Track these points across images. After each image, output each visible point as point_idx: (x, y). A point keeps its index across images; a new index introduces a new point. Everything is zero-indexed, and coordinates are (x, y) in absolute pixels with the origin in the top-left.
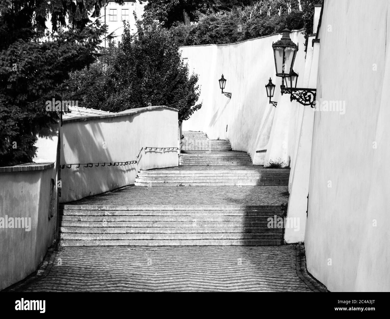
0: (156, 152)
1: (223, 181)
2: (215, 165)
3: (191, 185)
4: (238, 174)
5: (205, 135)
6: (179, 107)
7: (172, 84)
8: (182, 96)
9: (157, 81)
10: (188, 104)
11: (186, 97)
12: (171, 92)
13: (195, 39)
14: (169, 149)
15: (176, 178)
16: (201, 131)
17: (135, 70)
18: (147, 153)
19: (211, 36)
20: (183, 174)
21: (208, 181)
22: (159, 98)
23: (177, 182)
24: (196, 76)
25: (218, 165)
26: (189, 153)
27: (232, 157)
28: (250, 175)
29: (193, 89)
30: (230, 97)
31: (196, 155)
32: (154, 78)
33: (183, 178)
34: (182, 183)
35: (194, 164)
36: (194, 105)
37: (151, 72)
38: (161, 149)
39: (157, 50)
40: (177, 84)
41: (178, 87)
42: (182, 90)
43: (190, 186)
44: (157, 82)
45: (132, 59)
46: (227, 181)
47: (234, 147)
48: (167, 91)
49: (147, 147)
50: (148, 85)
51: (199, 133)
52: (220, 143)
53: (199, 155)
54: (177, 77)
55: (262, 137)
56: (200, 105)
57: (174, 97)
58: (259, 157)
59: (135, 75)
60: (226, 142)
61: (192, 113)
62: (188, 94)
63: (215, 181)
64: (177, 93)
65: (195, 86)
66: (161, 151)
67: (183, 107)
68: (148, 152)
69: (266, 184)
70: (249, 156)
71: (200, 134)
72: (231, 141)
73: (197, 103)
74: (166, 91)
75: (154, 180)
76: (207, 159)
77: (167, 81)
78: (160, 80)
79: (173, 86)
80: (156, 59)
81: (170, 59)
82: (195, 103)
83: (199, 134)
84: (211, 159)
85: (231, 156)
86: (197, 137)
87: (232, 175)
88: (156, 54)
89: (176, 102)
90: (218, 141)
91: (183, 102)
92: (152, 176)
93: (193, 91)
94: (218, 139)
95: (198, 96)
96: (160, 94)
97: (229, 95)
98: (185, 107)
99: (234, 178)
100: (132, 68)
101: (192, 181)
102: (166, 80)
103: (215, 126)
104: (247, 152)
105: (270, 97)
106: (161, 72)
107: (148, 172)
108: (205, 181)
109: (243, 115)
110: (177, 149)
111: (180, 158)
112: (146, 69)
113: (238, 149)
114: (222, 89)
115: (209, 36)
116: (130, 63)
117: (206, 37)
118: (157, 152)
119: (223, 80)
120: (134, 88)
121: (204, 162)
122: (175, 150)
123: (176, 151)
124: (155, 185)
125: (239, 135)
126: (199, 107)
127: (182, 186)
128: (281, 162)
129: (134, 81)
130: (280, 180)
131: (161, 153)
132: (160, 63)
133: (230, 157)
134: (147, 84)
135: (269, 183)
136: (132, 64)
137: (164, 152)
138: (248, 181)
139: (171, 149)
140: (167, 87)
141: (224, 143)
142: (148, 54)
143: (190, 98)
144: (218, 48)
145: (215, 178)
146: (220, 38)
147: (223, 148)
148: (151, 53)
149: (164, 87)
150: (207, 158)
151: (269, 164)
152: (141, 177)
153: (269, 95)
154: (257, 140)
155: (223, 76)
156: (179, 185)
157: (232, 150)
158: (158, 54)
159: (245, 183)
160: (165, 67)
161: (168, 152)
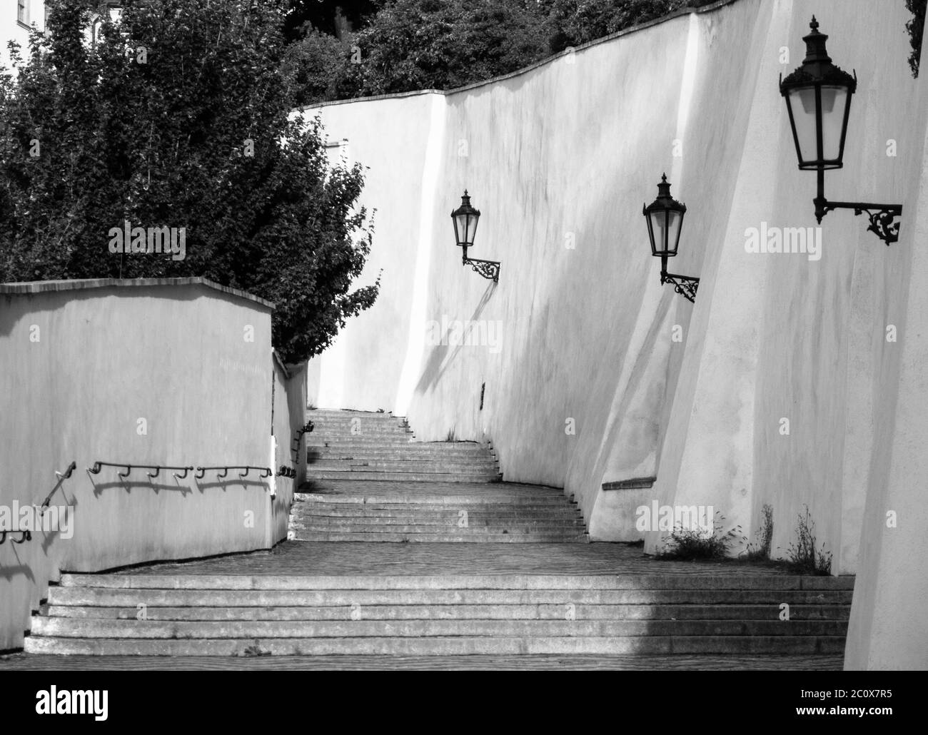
0: (157, 488)
1: (464, 631)
2: (435, 539)
3: (305, 651)
4: (537, 595)
5: (401, 424)
6: (282, 296)
7: (253, 203)
8: (296, 253)
9: (192, 187)
10: (318, 287)
11: (310, 255)
12: (250, 235)
13: (367, 77)
14: (222, 472)
15: (230, 616)
16: (386, 411)
17: (100, 144)
18: (105, 492)
19: (424, 65)
20: (272, 592)
21: (388, 629)
22: (200, 259)
23: (235, 634)
24: (356, 172)
25: (447, 540)
26: (332, 492)
27: (504, 509)
28: (597, 600)
29: (341, 223)
30: (496, 279)
31: (357, 500)
32: (179, 177)
33: (265, 615)
34: (257, 639)
35: (345, 534)
36: (346, 289)
37: (165, 152)
38: (182, 473)
39: (190, 63)
40: (276, 200)
41: (280, 215)
42: (296, 229)
43: (299, 654)
44: (188, 193)
45: (89, 100)
46: (480, 631)
47: (509, 468)
48: (231, 230)
49: (100, 464)
50: (153, 204)
51: (381, 416)
52: (455, 454)
53: (371, 500)
54: (275, 174)
55: (626, 426)
56: (371, 289)
57: (263, 255)
58: (614, 507)
59: (99, 166)
60: (477, 447)
61: (337, 323)
62: (318, 245)
63: (420, 632)
64: (275, 241)
65: (351, 213)
66: (182, 482)
67: (296, 296)
68: (108, 486)
69: (677, 649)
70: (573, 503)
71: (383, 419)
72: (497, 445)
73: (357, 284)
74: (227, 230)
75: (124, 626)
76: (403, 516)
77: (231, 191)
78: (200, 186)
79: (258, 212)
80: (187, 99)
81: (246, 102)
82: (349, 282)
83: (378, 419)
84: (419, 516)
85: (501, 505)
86: (373, 433)
87: (508, 601)
88: (186, 77)
89: (270, 276)
90: (450, 446)
91: (296, 278)
92: (116, 601)
93: (342, 233)
94: (450, 440)
95: (361, 252)
96: (203, 243)
97: (490, 270)
98: (309, 296)
99: (517, 613)
100: (86, 138)
101: (309, 631)
102: (225, 183)
103: (438, 389)
104: (562, 489)
105: (664, 255)
106: (208, 155)
107: (99, 582)
108: (372, 631)
109: (544, 344)
110: (264, 473)
111: (293, 510)
112: (146, 140)
113: (526, 477)
114: (465, 246)
115: (418, 64)
116: (78, 116)
117: (407, 68)
118: (165, 488)
119: (466, 212)
120: (94, 220)
121: (389, 529)
122: (254, 475)
123: (260, 484)
124: (124, 652)
125: (531, 422)
126: (367, 298)
127: (260, 655)
128: (725, 533)
129: (93, 189)
130: (744, 627)
131: (185, 491)
132: (206, 117)
133: (495, 505)
134: (147, 200)
135: (694, 641)
136: (88, 120)
137: (202, 488)
138: (589, 630)
139: (234, 475)
140: (234, 216)
141: (472, 452)
142: (154, 77)
143: (328, 261)
144: (449, 103)
145: (426, 614)
146: (456, 67)
147: (468, 473)
148: (168, 74)
149: (219, 216)
150: (400, 512)
151: (671, 541)
152: (60, 611)
153: (659, 248)
154: (605, 438)
155: (466, 199)
156: (242, 653)
157: (504, 479)
158: (193, 80)
159: (574, 643)
160: (226, 133)
161: (223, 485)
